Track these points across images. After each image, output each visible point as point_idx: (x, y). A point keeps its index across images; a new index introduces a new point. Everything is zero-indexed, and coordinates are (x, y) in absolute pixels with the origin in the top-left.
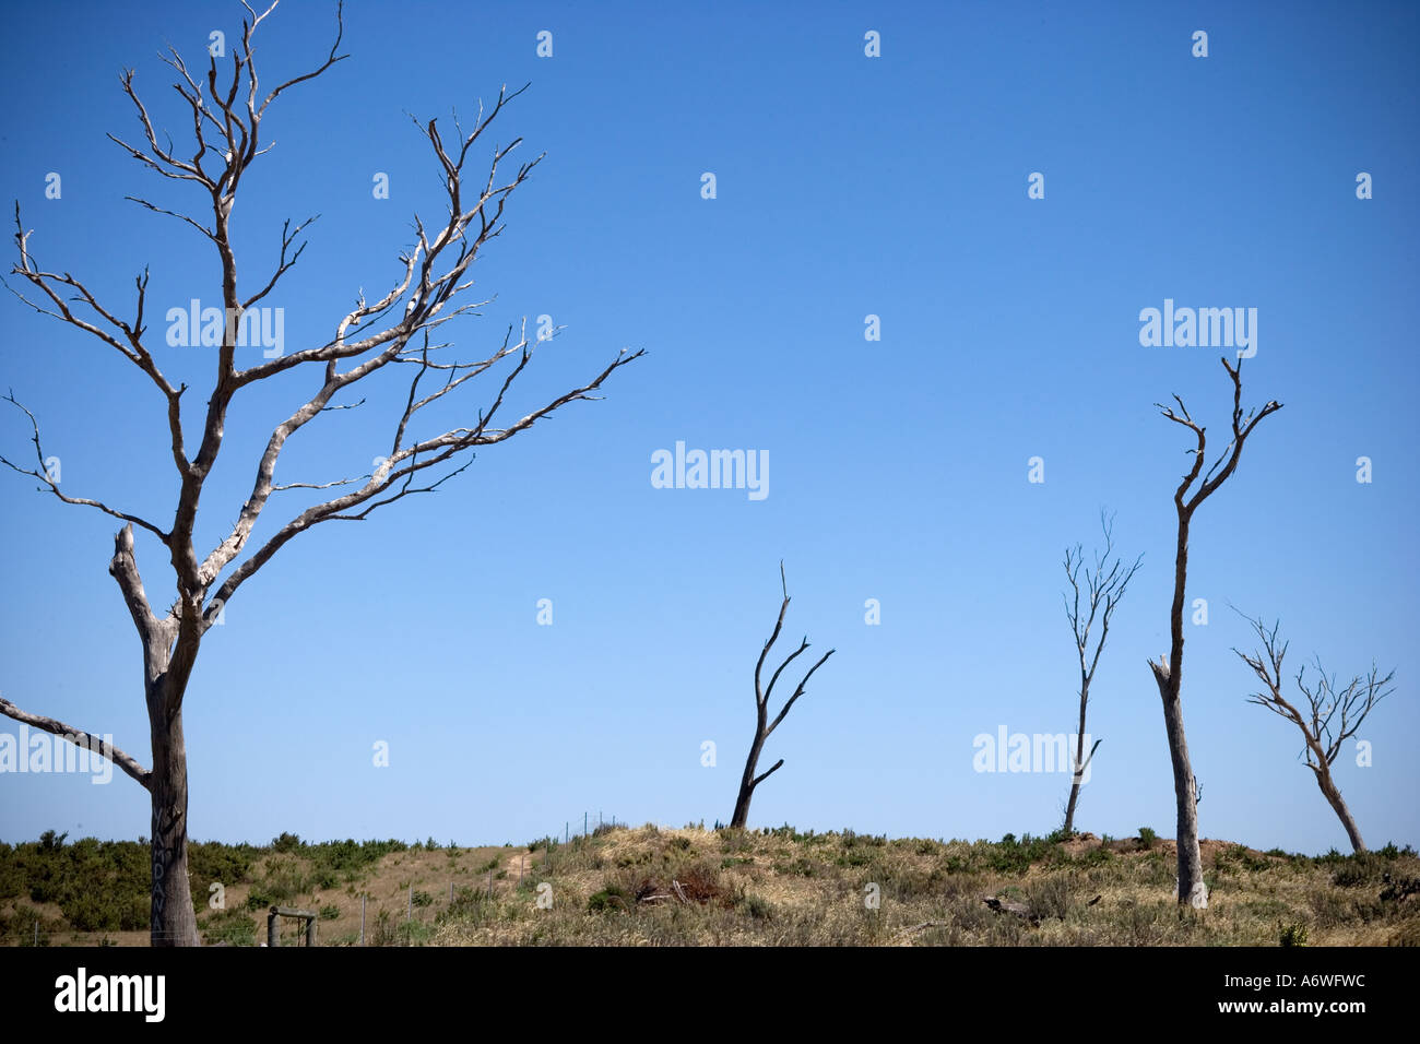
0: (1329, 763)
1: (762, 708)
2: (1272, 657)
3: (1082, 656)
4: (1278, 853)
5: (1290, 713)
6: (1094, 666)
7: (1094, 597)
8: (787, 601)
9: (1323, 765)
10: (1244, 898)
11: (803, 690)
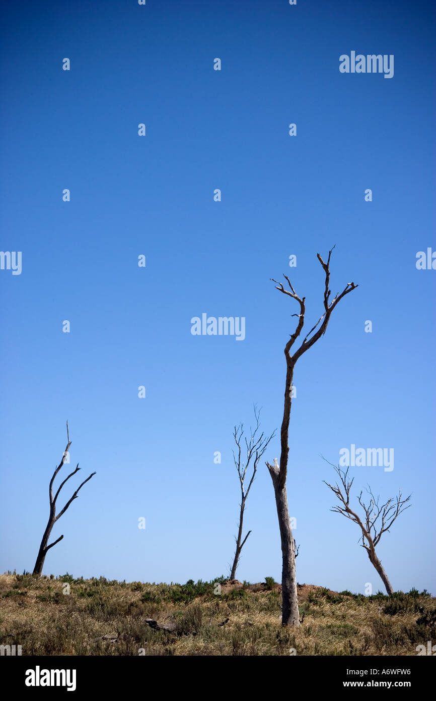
0: (375, 545)
1: (53, 505)
2: (345, 486)
3: (242, 485)
4: (347, 593)
5: (354, 517)
6: (248, 490)
7: (249, 452)
8: (69, 444)
9: (371, 546)
10: (325, 621)
11: (77, 495)
